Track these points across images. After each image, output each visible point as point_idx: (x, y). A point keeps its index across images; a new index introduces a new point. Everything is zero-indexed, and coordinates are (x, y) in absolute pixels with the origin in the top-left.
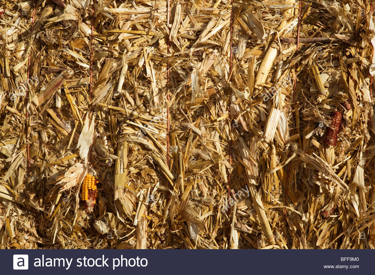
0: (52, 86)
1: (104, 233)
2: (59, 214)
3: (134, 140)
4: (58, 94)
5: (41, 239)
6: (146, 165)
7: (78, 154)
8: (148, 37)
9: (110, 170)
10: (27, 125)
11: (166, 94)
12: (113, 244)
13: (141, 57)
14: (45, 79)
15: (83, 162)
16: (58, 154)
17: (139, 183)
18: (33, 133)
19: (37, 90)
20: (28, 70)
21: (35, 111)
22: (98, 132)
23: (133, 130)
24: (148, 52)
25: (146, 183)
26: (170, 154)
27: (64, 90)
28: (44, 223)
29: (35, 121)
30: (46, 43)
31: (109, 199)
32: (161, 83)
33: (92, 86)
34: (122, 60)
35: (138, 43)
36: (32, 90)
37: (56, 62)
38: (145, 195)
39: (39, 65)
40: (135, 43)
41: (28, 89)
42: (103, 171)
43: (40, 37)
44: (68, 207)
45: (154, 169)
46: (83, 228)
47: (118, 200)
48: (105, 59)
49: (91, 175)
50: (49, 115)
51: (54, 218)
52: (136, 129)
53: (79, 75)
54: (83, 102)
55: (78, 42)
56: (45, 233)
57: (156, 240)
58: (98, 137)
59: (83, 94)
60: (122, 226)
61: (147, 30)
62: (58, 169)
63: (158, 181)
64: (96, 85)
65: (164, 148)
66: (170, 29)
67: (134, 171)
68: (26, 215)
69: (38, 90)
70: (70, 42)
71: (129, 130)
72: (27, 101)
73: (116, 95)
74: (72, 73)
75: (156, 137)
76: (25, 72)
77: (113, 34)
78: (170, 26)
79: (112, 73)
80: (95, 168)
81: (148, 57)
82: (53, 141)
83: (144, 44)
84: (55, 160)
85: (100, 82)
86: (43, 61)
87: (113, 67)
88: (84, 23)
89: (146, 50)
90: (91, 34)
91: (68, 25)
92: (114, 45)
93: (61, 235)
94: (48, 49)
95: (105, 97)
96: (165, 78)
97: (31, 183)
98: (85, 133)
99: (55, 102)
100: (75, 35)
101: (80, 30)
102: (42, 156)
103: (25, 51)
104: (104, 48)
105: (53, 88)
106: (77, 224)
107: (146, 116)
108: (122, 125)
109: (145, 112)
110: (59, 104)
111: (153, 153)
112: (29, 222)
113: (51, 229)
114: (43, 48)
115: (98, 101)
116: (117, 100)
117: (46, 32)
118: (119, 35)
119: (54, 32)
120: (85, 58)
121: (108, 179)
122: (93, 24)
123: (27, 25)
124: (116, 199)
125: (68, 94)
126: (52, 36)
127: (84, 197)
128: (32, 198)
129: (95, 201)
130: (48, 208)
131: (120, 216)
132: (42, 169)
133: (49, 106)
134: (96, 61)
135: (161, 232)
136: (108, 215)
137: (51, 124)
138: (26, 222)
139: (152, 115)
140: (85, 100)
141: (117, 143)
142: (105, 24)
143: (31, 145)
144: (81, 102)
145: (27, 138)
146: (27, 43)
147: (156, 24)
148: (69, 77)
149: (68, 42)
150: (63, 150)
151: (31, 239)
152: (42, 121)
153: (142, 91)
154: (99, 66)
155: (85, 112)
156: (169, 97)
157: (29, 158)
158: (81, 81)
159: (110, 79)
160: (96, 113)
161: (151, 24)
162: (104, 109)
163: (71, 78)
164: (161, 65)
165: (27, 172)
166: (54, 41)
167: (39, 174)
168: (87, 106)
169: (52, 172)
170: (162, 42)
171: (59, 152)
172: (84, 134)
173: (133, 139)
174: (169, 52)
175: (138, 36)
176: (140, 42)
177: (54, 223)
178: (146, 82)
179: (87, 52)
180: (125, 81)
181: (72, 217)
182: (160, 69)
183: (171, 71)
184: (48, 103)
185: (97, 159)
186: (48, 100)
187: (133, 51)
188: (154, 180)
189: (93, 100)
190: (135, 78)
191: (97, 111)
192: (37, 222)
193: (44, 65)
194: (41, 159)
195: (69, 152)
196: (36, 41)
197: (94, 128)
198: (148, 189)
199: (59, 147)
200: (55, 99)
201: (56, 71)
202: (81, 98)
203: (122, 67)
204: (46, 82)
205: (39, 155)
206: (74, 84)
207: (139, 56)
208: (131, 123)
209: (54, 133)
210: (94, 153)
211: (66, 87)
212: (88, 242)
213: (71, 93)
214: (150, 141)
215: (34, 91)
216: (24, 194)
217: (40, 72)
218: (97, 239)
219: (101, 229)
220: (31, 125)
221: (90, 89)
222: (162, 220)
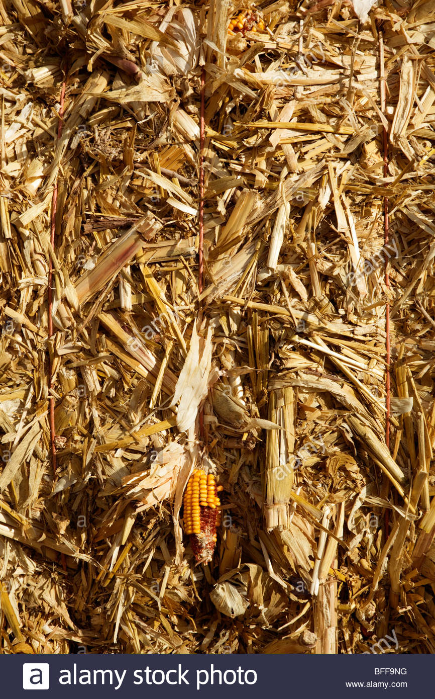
0: (111, 259)
1: (235, 615)
2: (126, 570)
3: (311, 385)
4: (125, 277)
5: (80, 633)
6: (336, 445)
7: (173, 420)
8: (336, 138)
9: (250, 458)
10: (50, 354)
11: (381, 274)
12: (253, 642)
13: (324, 185)
14: (94, 243)
15: (184, 441)
16: (123, 422)
17: (322, 490)
18: (65, 373)
19: (75, 269)
20: (51, 224)
21: (69, 319)
22: (221, 367)
23: (305, 360)
24: (339, 172)
25: (336, 491)
26: (393, 419)
27: (139, 269)
28: (86, 594)
29: (70, 344)
30: (96, 158)
31: (247, 531)
32: (371, 246)
33: (204, 257)
34: (276, 194)
35: (312, 154)
36: (61, 270)
37: (118, 204)
38: (334, 519)
39: (79, 212)
40: (306, 153)
41: (53, 267)
42: (233, 462)
43: (80, 146)
44: (148, 551)
45: (353, 455)
46: (183, 603)
47: (276, 532)
48: (235, 193)
49: (203, 473)
50: (104, 329)
51: (114, 580)
52: (314, 357)
53: (172, 233)
54: (184, 296)
55: (169, 156)
56: (89, 618)
57: (353, 631)
58: (221, 377)
59: (182, 277)
60: (279, 596)
61: (333, 121)
62: (124, 459)
63: (363, 486)
64: (214, 256)
65: (380, 403)
66: (390, 119)
67: (308, 459)
68: (46, 574)
69: (76, 271)
70: (150, 155)
71: (297, 361)
72: (50, 295)
73: (265, 276)
74: (159, 226)
75: (360, 376)
76: (46, 227)
77: (256, 131)
78: (390, 110)
79: (251, 226)
80: (211, 456)
81: (339, 185)
82: (113, 392)
83: (328, 154)
84: (117, 435)
85: (224, 248)
86: (88, 201)
87: (254, 211)
88: (182, 111)
89: (335, 169)
90: (199, 136)
91: (146, 117)
92: (258, 160)
93: (131, 622)
94: (98, 173)
95: (236, 282)
96: (380, 236)
97: (58, 494)
98: (193, 368)
99: (117, 296)
100: (163, 138)
101: (175, 126)
102: (86, 428)
103: (45, 178)
104: (233, 166)
105: (113, 264)
106: (170, 593)
107: (337, 327)
108: (281, 348)
109: (335, 317)
110: (128, 300)
111: (355, 415)
112: (53, 590)
113: (108, 606)
114: (88, 171)
115: (220, 292)
116: (265, 290)
117: (94, 132)
118: (270, 135)
119: (111, 134)
120: (186, 191)
121: (247, 480)
122: (202, 113)
123: (47, 120)
124: (271, 530)
125: (148, 276)
126: (108, 141)
127: (192, 525)
128: (62, 532)
129: (215, 535)
130: (101, 553)
131: (275, 573)
132: (87, 459)
133: (103, 306)
134: (214, 197)
135: (367, 611)
136: (247, 569)
137: (108, 351)
138: (47, 591)
139: (350, 323)
140: (186, 293)
141: (269, 393)
142: (234, 110)
143: (60, 402)
144: (180, 297)
145: (49, 386)
146: (50, 161)
147: (356, 107)
148: (152, 235)
149: (146, 154)
150: (136, 412)
151: (57, 633)
152: (86, 342)
153: (328, 265)
154: (221, 208)
155: (189, 320)
156: (389, 281)
157: (54, 435)
158: (179, 246)
159: (246, 239)
160: (217, 322)
161: (345, 106)
162: (235, 312)
163: (152, 241)
164: (370, 204)
165: (47, 468)
166: (114, 152)
167: (80, 473)
168: (193, 305)
169: (111, 466)
170: (371, 149)
171: (126, 417)
172: (189, 370)
173: (307, 382)
174: (386, 172)
175: (314, 137)
176: (318, 151)
177: (115, 591)
178: (334, 244)
179: (190, 177)
180: (284, 242)
181: (158, 577)
182: (368, 214)
183: (393, 217)
184: (101, 299)
185: (216, 433)
186: (100, 293)
187: (302, 173)
188: (354, 481)
189: (209, 290)
190: (312, 233)
191: (219, 316)
192: (70, 590)
193: (90, 210)
194: (83, 435)
195: (152, 417)
196: (70, 156)
197: (211, 357)
198: (340, 504)
199: (127, 405)
200: (116, 290)
201: (119, 223)
202: (179, 286)
203: (278, 209)
204: (97, 250)
205: (80, 425)
206: (162, 253)
207: (318, 183)
208: (304, 341)
209: (114, 373)
210: (211, 418)
211: (143, 260)
212: (192, 638)
213: (156, 276)
214: (347, 388)
215: (67, 273)
216: (41, 522)
217: (82, 228)
218: (213, 629)
219: (230, 604)
220: (60, 352)
221: (199, 266)
222: (370, 582)
